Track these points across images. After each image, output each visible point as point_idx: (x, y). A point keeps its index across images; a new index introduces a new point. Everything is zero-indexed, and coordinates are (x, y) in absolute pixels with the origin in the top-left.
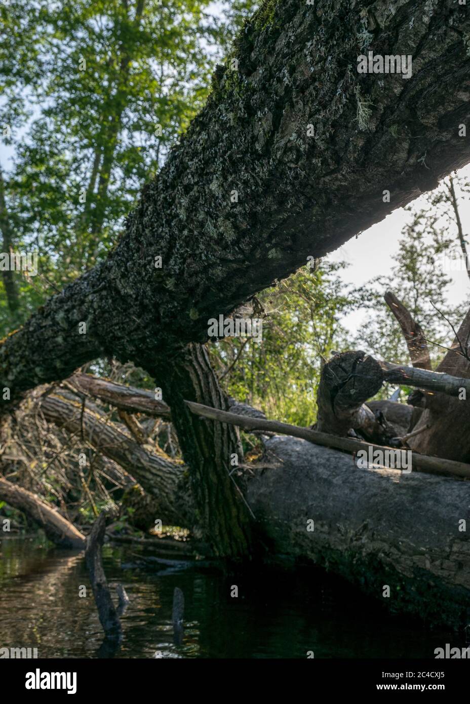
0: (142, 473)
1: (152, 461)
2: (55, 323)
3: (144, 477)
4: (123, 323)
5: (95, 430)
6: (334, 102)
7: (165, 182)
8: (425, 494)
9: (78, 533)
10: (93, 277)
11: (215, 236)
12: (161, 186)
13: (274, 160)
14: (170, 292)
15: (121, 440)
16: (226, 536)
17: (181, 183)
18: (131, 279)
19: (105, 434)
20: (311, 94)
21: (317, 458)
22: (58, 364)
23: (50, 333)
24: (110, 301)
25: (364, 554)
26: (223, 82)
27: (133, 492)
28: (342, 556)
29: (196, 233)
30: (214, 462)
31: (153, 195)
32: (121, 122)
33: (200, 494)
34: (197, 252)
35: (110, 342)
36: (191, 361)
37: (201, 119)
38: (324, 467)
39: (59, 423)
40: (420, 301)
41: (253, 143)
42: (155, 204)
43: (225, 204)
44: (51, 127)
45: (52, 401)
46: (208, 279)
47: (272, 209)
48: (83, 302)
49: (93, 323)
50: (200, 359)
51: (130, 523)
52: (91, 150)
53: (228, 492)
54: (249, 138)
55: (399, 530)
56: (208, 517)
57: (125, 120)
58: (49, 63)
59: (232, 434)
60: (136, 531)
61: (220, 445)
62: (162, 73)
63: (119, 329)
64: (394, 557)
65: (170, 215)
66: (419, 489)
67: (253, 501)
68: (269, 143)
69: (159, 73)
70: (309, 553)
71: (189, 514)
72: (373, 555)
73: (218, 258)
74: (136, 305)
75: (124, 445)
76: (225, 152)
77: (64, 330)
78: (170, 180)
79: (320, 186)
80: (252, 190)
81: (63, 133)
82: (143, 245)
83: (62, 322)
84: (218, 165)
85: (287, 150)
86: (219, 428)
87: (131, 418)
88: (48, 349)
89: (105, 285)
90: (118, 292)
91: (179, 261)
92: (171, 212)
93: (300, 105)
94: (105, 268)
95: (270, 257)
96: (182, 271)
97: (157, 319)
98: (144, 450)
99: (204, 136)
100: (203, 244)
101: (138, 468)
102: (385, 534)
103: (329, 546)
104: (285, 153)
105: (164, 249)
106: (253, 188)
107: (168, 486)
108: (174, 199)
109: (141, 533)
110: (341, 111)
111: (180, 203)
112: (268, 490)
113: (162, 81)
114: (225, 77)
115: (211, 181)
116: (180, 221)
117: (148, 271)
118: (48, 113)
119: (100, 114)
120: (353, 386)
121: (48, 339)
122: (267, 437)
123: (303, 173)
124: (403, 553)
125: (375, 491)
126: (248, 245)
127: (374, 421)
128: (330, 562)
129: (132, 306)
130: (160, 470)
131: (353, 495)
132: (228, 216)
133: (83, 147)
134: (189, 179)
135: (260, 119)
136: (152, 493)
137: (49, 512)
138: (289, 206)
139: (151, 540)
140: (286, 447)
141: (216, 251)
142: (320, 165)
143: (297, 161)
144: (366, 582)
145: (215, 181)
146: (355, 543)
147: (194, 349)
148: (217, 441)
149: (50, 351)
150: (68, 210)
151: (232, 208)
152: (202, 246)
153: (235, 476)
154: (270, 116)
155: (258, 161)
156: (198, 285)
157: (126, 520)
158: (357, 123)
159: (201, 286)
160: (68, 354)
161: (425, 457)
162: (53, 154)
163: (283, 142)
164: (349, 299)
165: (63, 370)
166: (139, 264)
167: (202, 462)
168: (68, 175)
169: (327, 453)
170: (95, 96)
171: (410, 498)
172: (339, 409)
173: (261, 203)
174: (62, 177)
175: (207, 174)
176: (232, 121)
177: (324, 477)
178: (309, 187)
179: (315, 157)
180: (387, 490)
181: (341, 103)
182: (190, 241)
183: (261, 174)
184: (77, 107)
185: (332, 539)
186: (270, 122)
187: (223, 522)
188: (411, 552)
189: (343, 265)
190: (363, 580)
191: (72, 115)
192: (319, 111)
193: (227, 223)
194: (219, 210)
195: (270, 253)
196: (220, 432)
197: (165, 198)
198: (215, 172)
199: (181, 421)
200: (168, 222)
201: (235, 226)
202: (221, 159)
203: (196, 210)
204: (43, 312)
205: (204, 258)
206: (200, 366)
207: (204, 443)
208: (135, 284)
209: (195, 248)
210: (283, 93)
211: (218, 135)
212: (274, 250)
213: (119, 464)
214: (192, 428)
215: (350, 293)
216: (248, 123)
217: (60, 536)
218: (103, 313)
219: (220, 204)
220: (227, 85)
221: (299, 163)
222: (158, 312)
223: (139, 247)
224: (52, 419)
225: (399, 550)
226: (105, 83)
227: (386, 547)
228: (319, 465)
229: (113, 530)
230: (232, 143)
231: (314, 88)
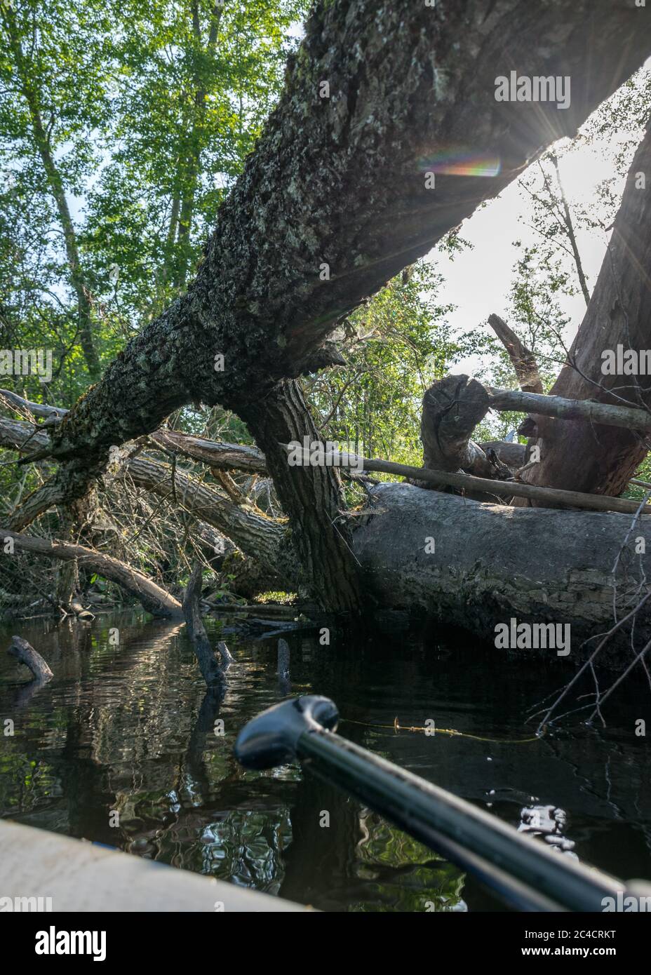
0: (241, 534)
1: (250, 521)
2: (137, 368)
3: (243, 538)
4: (208, 361)
5: (187, 491)
6: (409, 74)
7: (241, 194)
8: (541, 527)
9: (176, 602)
10: (174, 314)
11: (297, 246)
12: (237, 199)
13: (352, 149)
14: (255, 317)
15: (216, 501)
16: (332, 590)
17: (258, 191)
18: (213, 310)
19: (199, 495)
20: (385, 69)
21: (426, 501)
22: (143, 413)
23: (131, 379)
24: (193, 337)
25: (477, 593)
26: (295, 72)
27: (233, 558)
28: (454, 599)
29: (277, 246)
30: (315, 511)
31: (230, 211)
32: (199, 163)
33: (302, 546)
34: (280, 269)
35: (196, 384)
36: (284, 402)
37: (275, 118)
38: (433, 509)
39: (148, 487)
40: (537, 345)
41: (329, 134)
42: (233, 221)
43: (305, 208)
44: (124, 174)
45: (140, 464)
46: (294, 298)
47: (355, 208)
48: (164, 342)
49: (177, 364)
50: (294, 399)
51: (232, 591)
52: (168, 196)
53: (331, 542)
54: (324, 127)
55: (514, 566)
56: (312, 570)
57: (204, 161)
58: (117, 102)
59: (332, 480)
60: (238, 598)
61: (321, 492)
62: (241, 105)
63: (204, 367)
64: (509, 593)
65: (249, 229)
66: (534, 523)
67: (359, 552)
68: (346, 130)
69: (238, 106)
70: (420, 600)
71: (293, 574)
72: (487, 594)
73: (303, 272)
74: (220, 338)
75: (220, 506)
76: (301, 149)
77: (146, 374)
78: (246, 191)
79: (402, 173)
80: (332, 188)
81: (137, 180)
82: (222, 268)
83: (144, 365)
84: (295, 165)
85: (364, 134)
86: (319, 474)
87: (225, 476)
88: (131, 397)
89: (186, 320)
90: (200, 325)
91: (261, 281)
92: (250, 225)
93: (375, 82)
94: (186, 301)
95: (356, 264)
96: (266, 293)
97: (243, 352)
98: (241, 510)
99: (279, 135)
100: (287, 258)
101: (236, 529)
102: (499, 571)
103: (441, 590)
104: (362, 139)
105: (245, 270)
106: (333, 184)
107: (270, 547)
108: (251, 211)
109: (244, 600)
110: (418, 83)
111: (258, 214)
112: (375, 540)
113: (241, 116)
114: (297, 65)
115: (289, 184)
116: (260, 234)
117: (230, 296)
118: (118, 157)
119: (176, 156)
120: (457, 413)
121: (130, 386)
122: (371, 485)
123: (384, 158)
124: (519, 589)
125: (487, 529)
126: (333, 253)
127: (485, 460)
128: (443, 607)
129: (216, 341)
130: (259, 530)
131: (465, 535)
132: (309, 222)
133: (159, 194)
134: (267, 186)
135: (335, 105)
136: (253, 555)
137: (144, 581)
138: (372, 202)
139: (255, 606)
140: (392, 493)
141: (299, 264)
142: (400, 148)
143: (375, 146)
144: (481, 624)
145: (293, 183)
146: (467, 582)
147: (286, 385)
148: (317, 487)
149: (134, 399)
150: (147, 263)
151: (312, 212)
152: (285, 261)
153: (338, 524)
154: (345, 99)
155: (336, 153)
156: (283, 306)
157: (227, 587)
158: (434, 92)
159: (287, 308)
160: (152, 402)
161: (539, 489)
162: (127, 203)
163: (360, 127)
164: (459, 346)
165: (148, 420)
166: (220, 289)
167: (303, 511)
168: (144, 225)
169: (436, 495)
170: (169, 136)
171: (524, 532)
172: (443, 441)
173: (343, 203)
174: (138, 228)
175: (285, 177)
176: (305, 111)
177: (433, 519)
178: (391, 175)
179: (395, 140)
180: (500, 527)
181: (417, 74)
182: (272, 256)
183: (340, 167)
184: (151, 150)
185: (444, 582)
186: (345, 106)
187: (328, 576)
188: (527, 587)
189: (450, 308)
190: (477, 622)
191: (145, 158)
192: (395, 86)
193: (309, 229)
194: (300, 216)
195: (356, 259)
196: (319, 478)
197: (242, 212)
198: (291, 175)
199: (277, 468)
200: (247, 238)
201: (318, 233)
202: (298, 158)
203: (276, 220)
204: (123, 357)
205: (287, 274)
206: (295, 407)
207: (303, 491)
208: (218, 314)
209: (277, 264)
210: (356, 71)
211: (293, 131)
212: (360, 256)
213: (215, 526)
214: (290, 475)
215: (460, 339)
216: (323, 111)
217: (158, 607)
218: (187, 351)
219: (300, 210)
220: (299, 74)
221: (379, 149)
222: (243, 343)
223: (219, 272)
224: (141, 482)
225: (514, 586)
226: (180, 121)
227: (500, 584)
228: (427, 508)
229: (214, 599)
230: (307, 138)
231: (388, 61)
